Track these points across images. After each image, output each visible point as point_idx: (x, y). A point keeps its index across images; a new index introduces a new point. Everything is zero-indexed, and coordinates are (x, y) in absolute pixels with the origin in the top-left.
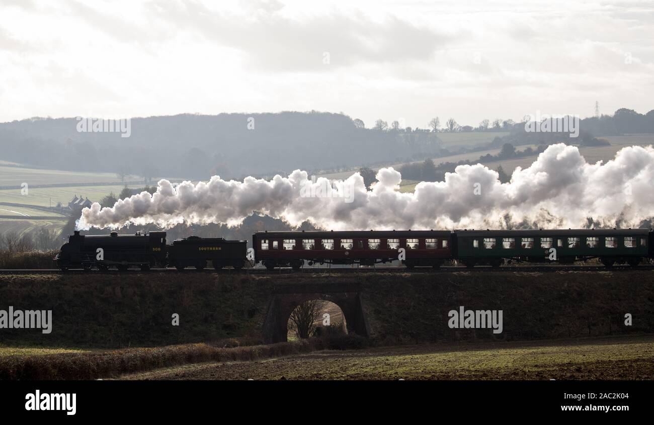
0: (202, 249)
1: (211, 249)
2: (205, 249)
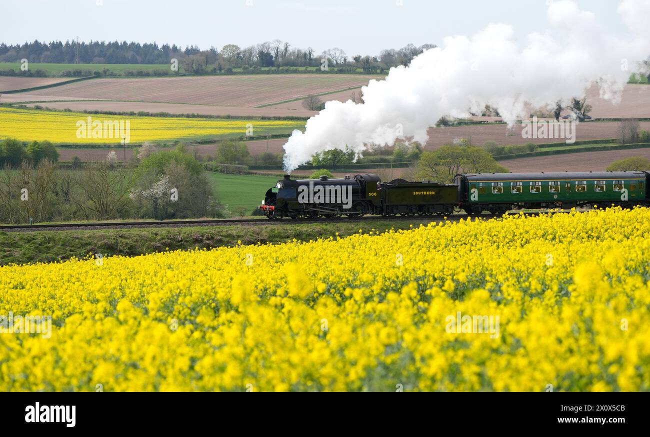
0: (417, 193)
1: (425, 193)
2: (420, 193)
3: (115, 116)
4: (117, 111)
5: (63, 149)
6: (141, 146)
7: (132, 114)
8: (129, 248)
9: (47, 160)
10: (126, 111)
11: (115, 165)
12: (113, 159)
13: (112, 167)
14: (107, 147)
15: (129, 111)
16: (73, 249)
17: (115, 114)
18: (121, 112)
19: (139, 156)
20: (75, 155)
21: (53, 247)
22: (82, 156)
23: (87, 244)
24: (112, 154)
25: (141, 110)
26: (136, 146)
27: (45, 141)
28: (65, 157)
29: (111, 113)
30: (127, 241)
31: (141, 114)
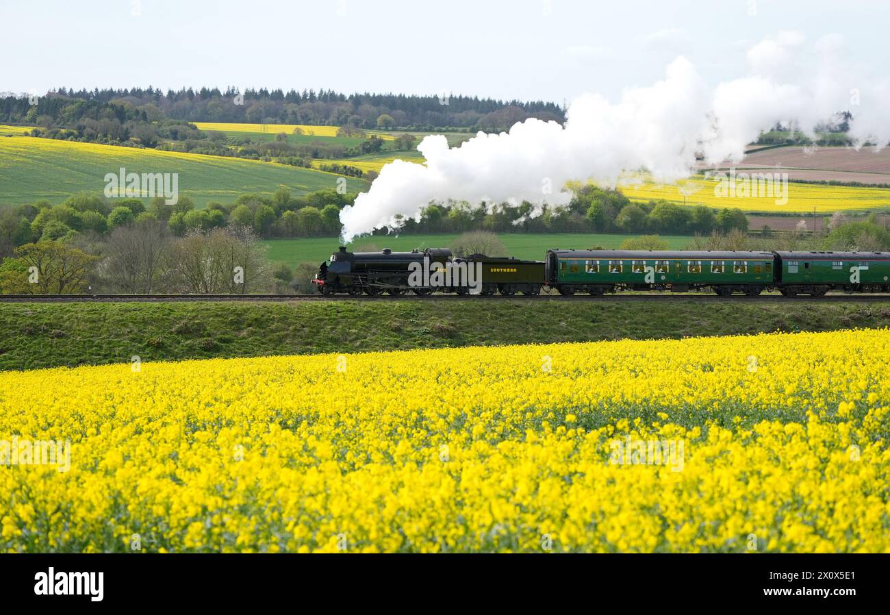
0: (495, 270)
1: (505, 270)
2: (498, 270)
3: (806, 185)
4: (808, 180)
5: (754, 217)
6: (831, 215)
7: (823, 183)
8: (817, 321)
9: (736, 230)
10: (817, 180)
11: (804, 234)
12: (802, 229)
13: (802, 237)
14: (797, 216)
15: (820, 180)
16: (760, 320)
17: (806, 182)
18: (812, 180)
19: (829, 226)
20: (765, 224)
21: (741, 317)
22: (772, 224)
23: (775, 316)
24: (802, 223)
25: (832, 179)
26: (826, 216)
27: (736, 208)
28: (755, 225)
29: (801, 182)
30: (815, 314)
31: (833, 184)
